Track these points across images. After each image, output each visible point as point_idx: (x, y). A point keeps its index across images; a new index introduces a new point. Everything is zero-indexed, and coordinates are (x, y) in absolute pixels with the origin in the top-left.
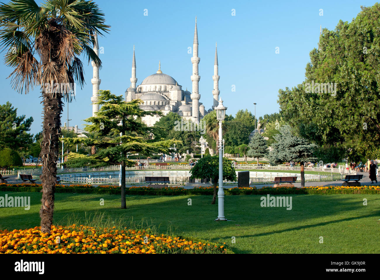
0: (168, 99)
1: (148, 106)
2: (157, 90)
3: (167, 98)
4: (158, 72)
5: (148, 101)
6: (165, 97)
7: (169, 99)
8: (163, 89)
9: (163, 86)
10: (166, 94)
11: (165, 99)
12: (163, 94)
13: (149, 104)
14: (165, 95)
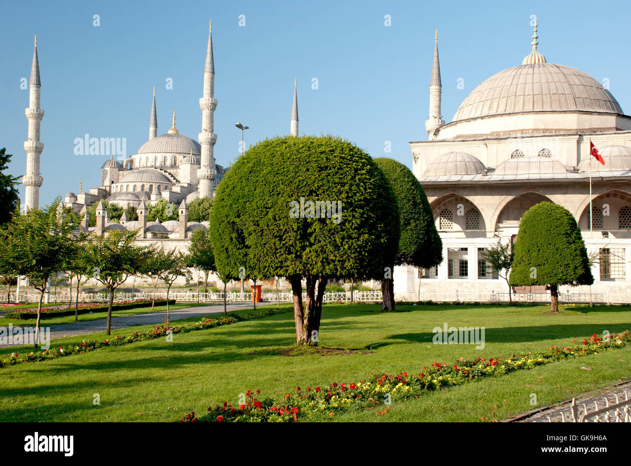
0: (175, 181)
1: (130, 193)
2: (158, 164)
3: (172, 178)
4: (170, 132)
5: (130, 184)
6: (169, 177)
7: (177, 181)
8: (168, 163)
9: (169, 157)
10: (172, 171)
11: (170, 181)
12: (165, 172)
13: (131, 189)
14: (170, 174)
